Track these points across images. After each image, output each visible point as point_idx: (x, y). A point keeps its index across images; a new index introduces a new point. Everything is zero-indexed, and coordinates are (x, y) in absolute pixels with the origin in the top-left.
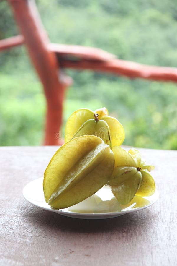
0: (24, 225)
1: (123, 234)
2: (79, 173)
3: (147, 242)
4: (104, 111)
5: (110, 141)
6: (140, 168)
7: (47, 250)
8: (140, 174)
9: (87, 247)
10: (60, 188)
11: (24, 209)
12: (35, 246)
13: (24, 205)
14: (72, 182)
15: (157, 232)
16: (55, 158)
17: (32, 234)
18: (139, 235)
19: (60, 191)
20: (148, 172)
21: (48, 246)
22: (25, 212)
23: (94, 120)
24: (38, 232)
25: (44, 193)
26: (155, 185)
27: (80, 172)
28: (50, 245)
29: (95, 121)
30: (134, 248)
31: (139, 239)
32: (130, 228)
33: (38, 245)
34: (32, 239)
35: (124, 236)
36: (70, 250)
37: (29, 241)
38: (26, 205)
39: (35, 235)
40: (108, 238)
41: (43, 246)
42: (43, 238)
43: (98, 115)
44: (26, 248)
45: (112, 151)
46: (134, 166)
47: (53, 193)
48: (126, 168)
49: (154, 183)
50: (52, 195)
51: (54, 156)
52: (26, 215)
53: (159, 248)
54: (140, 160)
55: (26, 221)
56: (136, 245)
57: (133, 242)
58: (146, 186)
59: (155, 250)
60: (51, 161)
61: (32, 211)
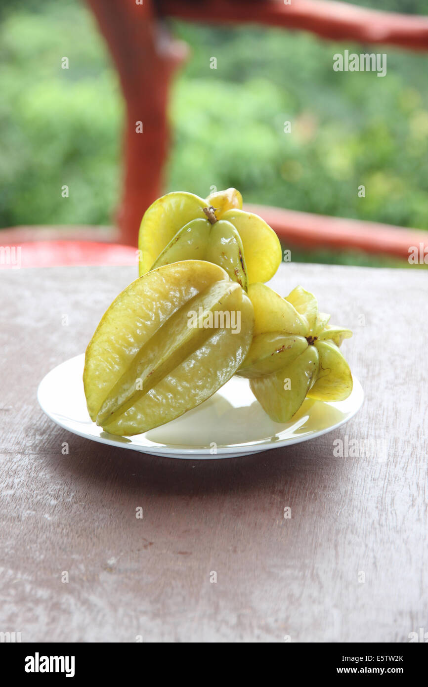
0: (41, 474)
1: (273, 496)
2: (167, 354)
3: (329, 517)
4: (230, 199)
5: (244, 272)
6: (316, 338)
7: (91, 538)
8: (313, 352)
9: (186, 531)
10: (125, 387)
11: (42, 434)
12: (63, 530)
13: (43, 423)
14: (151, 373)
15: (355, 491)
16: (111, 316)
17: (57, 499)
18: (310, 499)
19: (123, 395)
20: (335, 347)
21: (94, 531)
22: (44, 441)
23: (204, 220)
24: (72, 494)
25: (87, 399)
26: (351, 377)
27: (169, 351)
28: (98, 528)
29: (208, 224)
30: (296, 534)
31: (310, 510)
32: (291, 481)
33: (70, 529)
34: (56, 512)
35: (276, 501)
36: (145, 539)
37: (49, 518)
38: (46, 422)
39: (64, 503)
40: (236, 507)
41: (81, 531)
42: (81, 509)
43: (215, 210)
44: (42, 536)
45: (248, 298)
46: (299, 334)
47: (107, 399)
48: (281, 339)
49: (348, 374)
50: (105, 405)
51: (108, 311)
52: (44, 451)
53: (355, 532)
54: (316, 318)
55: (44, 465)
56: (300, 525)
57: (295, 518)
58: (329, 381)
59: (345, 538)
60: (101, 325)
61: (61, 439)
